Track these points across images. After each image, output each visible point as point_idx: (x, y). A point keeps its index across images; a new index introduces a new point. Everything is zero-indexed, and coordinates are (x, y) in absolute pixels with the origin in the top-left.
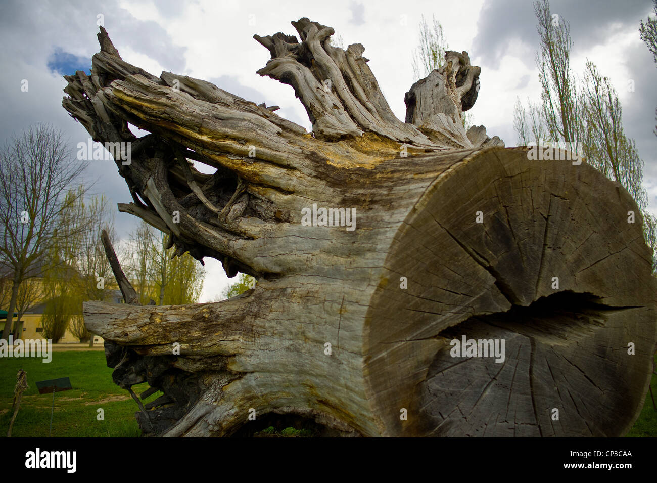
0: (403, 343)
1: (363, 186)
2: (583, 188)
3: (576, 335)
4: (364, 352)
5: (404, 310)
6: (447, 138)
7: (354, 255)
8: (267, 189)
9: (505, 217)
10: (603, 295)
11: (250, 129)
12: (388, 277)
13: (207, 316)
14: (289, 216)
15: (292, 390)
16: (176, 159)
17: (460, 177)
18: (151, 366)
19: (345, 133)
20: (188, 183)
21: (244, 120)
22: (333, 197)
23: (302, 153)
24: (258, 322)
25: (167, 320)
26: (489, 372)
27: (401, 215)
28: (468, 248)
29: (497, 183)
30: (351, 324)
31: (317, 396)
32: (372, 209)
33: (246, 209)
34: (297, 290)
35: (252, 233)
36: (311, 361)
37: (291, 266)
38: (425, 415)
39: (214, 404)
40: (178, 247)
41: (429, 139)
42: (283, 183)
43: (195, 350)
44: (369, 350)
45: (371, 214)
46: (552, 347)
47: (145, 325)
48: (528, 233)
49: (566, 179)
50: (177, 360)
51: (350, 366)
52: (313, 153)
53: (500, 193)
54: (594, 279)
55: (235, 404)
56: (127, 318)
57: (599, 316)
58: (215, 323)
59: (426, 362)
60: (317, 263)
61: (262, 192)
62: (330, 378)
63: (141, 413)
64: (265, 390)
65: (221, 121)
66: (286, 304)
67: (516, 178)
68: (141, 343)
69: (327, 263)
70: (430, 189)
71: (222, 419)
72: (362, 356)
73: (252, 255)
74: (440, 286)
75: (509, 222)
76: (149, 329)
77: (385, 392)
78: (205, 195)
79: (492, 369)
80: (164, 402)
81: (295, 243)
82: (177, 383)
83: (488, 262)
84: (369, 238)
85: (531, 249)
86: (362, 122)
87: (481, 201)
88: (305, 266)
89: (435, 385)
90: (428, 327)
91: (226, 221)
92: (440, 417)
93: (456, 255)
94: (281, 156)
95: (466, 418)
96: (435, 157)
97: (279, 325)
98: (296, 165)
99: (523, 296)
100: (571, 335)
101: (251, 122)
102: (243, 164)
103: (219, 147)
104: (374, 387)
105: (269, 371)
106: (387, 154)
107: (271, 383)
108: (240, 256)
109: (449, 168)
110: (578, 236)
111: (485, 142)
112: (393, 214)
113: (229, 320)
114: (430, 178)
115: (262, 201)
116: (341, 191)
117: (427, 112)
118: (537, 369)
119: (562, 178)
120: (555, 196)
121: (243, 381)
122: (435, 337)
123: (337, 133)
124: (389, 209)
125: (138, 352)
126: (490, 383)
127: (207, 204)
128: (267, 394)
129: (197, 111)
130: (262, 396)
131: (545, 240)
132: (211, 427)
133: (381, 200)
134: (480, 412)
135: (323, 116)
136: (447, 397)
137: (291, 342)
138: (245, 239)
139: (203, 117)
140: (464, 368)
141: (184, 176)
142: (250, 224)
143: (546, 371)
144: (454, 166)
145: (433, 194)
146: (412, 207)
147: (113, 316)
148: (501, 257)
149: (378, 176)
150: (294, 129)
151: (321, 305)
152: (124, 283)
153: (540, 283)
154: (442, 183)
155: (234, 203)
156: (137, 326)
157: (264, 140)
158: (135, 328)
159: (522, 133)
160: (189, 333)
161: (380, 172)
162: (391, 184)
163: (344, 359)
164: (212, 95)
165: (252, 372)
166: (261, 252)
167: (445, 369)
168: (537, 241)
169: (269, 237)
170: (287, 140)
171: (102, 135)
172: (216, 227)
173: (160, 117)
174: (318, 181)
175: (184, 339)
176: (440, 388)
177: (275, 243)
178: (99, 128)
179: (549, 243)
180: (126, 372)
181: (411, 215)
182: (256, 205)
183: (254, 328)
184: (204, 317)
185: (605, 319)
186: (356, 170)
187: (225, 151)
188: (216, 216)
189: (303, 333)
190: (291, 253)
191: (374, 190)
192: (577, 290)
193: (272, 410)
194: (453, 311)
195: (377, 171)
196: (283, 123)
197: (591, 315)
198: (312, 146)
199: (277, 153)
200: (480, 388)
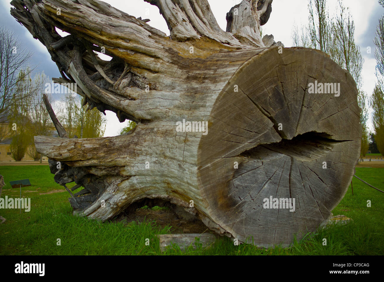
0: (220, 159)
1: (199, 69)
2: (326, 73)
3: (316, 155)
4: (198, 164)
5: (221, 140)
6: (250, 41)
7: (193, 109)
8: (142, 70)
9: (281, 89)
10: (332, 134)
11: (132, 33)
12: (212, 121)
13: (108, 144)
14: (156, 86)
15: (157, 186)
16: (87, 51)
17: (256, 64)
18: (76, 173)
19: (190, 37)
20: (95, 66)
21: (128, 27)
22: (182, 75)
23: (164, 48)
24: (138, 148)
25: (85, 147)
26: (267, 175)
27: (221, 86)
28: (259, 106)
29: (277, 68)
30: (191, 148)
31: (171, 188)
32: (204, 82)
33: (130, 82)
34: (160, 129)
35: (134, 96)
36: (168, 169)
37: (157, 115)
38: (231, 198)
39: (114, 193)
40: (90, 105)
41: (240, 42)
42: (152, 66)
43: (102, 163)
44: (201, 163)
45: (203, 85)
46: (302, 162)
47: (72, 149)
48: (294, 98)
49: (317, 67)
50: (91, 169)
51: (190, 171)
52: (170, 49)
53: (279, 74)
54: (328, 125)
55: (125, 193)
56: (61, 145)
57: (329, 145)
58: (112, 148)
59: (233, 169)
60: (172, 113)
61: (139, 72)
62: (179, 178)
63: (72, 199)
64: (142, 186)
65: (114, 28)
66: (154, 137)
67: (289, 65)
68: (70, 160)
69: (178, 114)
70: (238, 70)
71: (118, 201)
72: (196, 166)
73: (134, 109)
74: (242, 127)
75: (283, 91)
76: (74, 152)
77: (209, 186)
78: (105, 73)
79: (269, 174)
80: (85, 192)
81: (159, 102)
82: (92, 182)
83: (270, 114)
84: (202, 99)
85: (295, 107)
86: (200, 31)
87: (268, 79)
88: (165, 116)
89: (237, 182)
90: (234, 150)
91: (118, 89)
92: (239, 199)
93: (252, 110)
94: (151, 50)
95: (253, 200)
96: (242, 52)
97: (150, 149)
98: (160, 56)
99: (289, 134)
100: (314, 156)
101: (132, 29)
102: (128, 55)
103: (113, 44)
104: (203, 183)
105: (144, 175)
106: (214, 51)
107: (146, 181)
108: (126, 110)
109: (250, 59)
110: (322, 100)
111: (273, 45)
112: (216, 85)
113: (121, 147)
114: (238, 65)
115: (140, 77)
116: (186, 72)
117: (239, 25)
118: (293, 174)
119: (315, 67)
120: (311, 77)
121: (129, 180)
122: (238, 156)
123: (185, 37)
124: (214, 82)
125: (69, 165)
126: (267, 181)
127: (107, 79)
128: (143, 188)
129: (99, 21)
130: (141, 189)
131: (303, 102)
132: (112, 206)
133: (209, 77)
134: (261, 197)
135: (176, 26)
136: (244, 189)
137: (157, 159)
138: (130, 100)
139: (103, 25)
140: (254, 173)
141: (92, 61)
142: (133, 90)
143: (298, 174)
144: (253, 58)
145: (240, 74)
146: (227, 81)
147: (53, 144)
148: (277, 111)
149: (208, 63)
150: (159, 33)
151: (174, 138)
152: (58, 125)
153: (299, 127)
154: (246, 67)
155: (123, 78)
156: (67, 150)
157: (141, 40)
158: (66, 151)
159: (296, 41)
160: (98, 154)
161: (209, 60)
162: (215, 68)
163: (186, 168)
164: (108, 11)
165: (134, 176)
166: (139, 107)
167: (243, 174)
168: (298, 102)
169: (144, 99)
170: (154, 41)
171: (39, 34)
172: (112, 92)
173: (76, 24)
174: (173, 65)
175: (95, 157)
176: (240, 184)
177: (147, 102)
178: (37, 30)
179: (305, 104)
180: (61, 176)
181: (227, 86)
182: (136, 80)
183: (135, 151)
184: (106, 145)
185: (332, 147)
186: (195, 59)
187: (117, 47)
188: (112, 86)
189: (164, 153)
190: (156, 108)
191: (206, 71)
192: (319, 131)
193: (146, 196)
194: (249, 141)
195: (208, 60)
196: (152, 30)
197: (325, 145)
198: (170, 44)
199: (149, 48)
200: (262, 184)
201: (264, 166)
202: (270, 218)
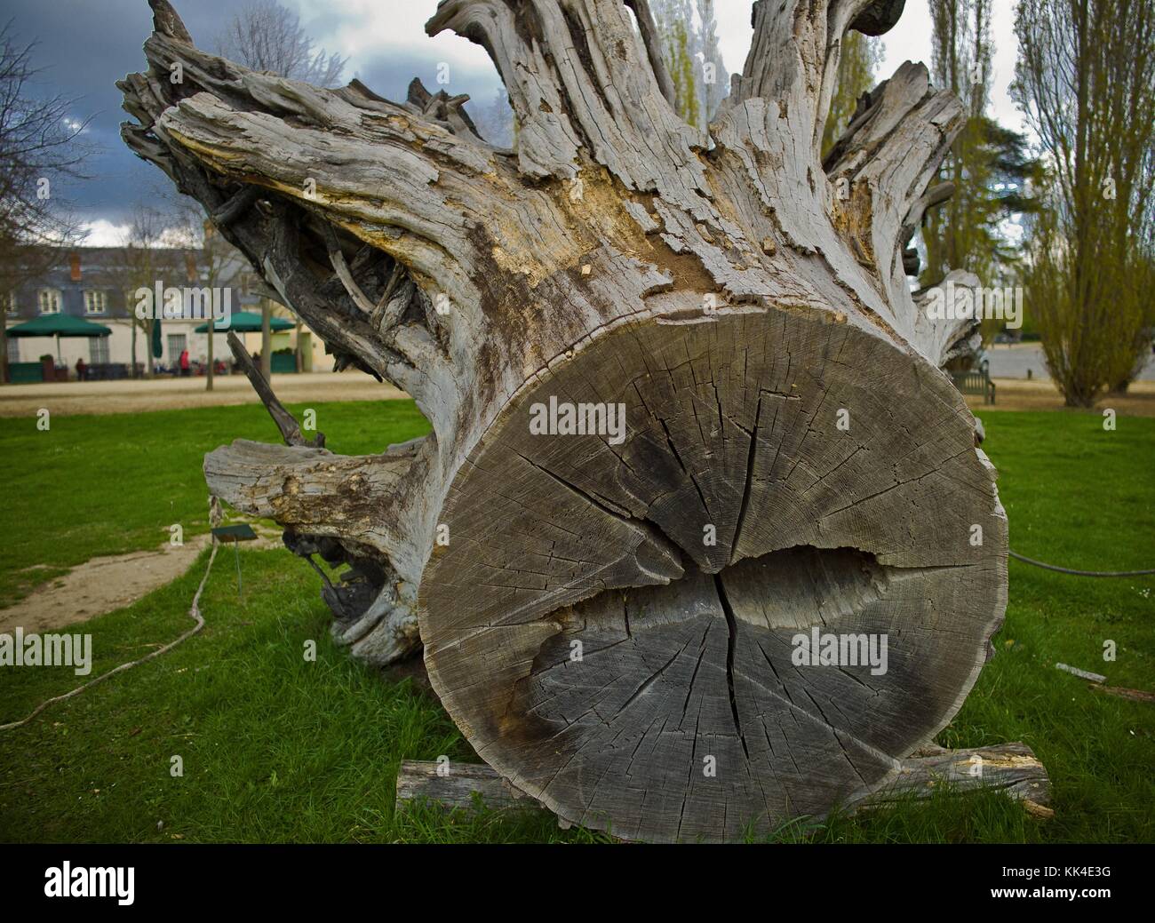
0: (485, 629)
2: (830, 373)
5: (480, 585)
8: (427, 281)
9: (663, 437)
10: (881, 549)
11: (385, 180)
13: (354, 489)
19: (549, 173)
21: (373, 162)
22: (479, 333)
23: (464, 226)
25: (304, 492)
26: (649, 664)
28: (587, 492)
29: (639, 383)
33: (408, 308)
35: (412, 356)
38: (534, 719)
39: (393, 603)
44: (432, 638)
46: (771, 631)
47: (277, 497)
48: (713, 460)
49: (793, 362)
52: (480, 227)
53: (647, 398)
54: (861, 525)
56: (255, 485)
58: (362, 502)
59: (528, 652)
63: (327, 591)
65: (337, 167)
67: (681, 369)
74: (538, 551)
75: (670, 443)
76: (283, 503)
77: (466, 689)
79: (652, 660)
83: (629, 511)
85: (720, 485)
89: (551, 680)
90: (525, 607)
91: (380, 330)
92: (563, 722)
93: (564, 504)
95: (607, 724)
98: (453, 250)
99: (707, 559)
101: (385, 166)
102: (385, 239)
103: (344, 213)
104: (448, 683)
109: (546, 365)
110: (824, 458)
111: (918, 105)
113: (379, 499)
115: (426, 300)
116: (488, 325)
118: (742, 660)
119: (784, 361)
120: (770, 393)
122: (540, 620)
126: (650, 680)
129: (296, 156)
131: (750, 468)
134: (632, 717)
136: (573, 696)
138: (406, 364)
139: (306, 165)
140: (603, 658)
142: (409, 339)
143: (760, 661)
145: (512, 415)
146: (480, 437)
147: (240, 480)
148: (659, 499)
153: (742, 536)
154: (526, 396)
155: (391, 297)
156: (269, 497)
157: (407, 201)
158: (266, 501)
164: (324, 113)
166: (420, 392)
168: (733, 468)
169: (426, 373)
170: (444, 196)
174: (474, 289)
178: (180, 175)
179: (758, 472)
181: (476, 450)
182: (423, 301)
183: (398, 524)
184: (352, 490)
187: (356, 218)
192: (821, 545)
194: (567, 585)
199: (427, 225)
200: (633, 686)
201: (634, 641)
202: (663, 772)
